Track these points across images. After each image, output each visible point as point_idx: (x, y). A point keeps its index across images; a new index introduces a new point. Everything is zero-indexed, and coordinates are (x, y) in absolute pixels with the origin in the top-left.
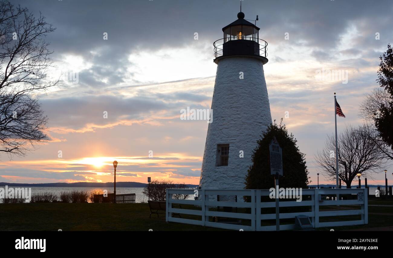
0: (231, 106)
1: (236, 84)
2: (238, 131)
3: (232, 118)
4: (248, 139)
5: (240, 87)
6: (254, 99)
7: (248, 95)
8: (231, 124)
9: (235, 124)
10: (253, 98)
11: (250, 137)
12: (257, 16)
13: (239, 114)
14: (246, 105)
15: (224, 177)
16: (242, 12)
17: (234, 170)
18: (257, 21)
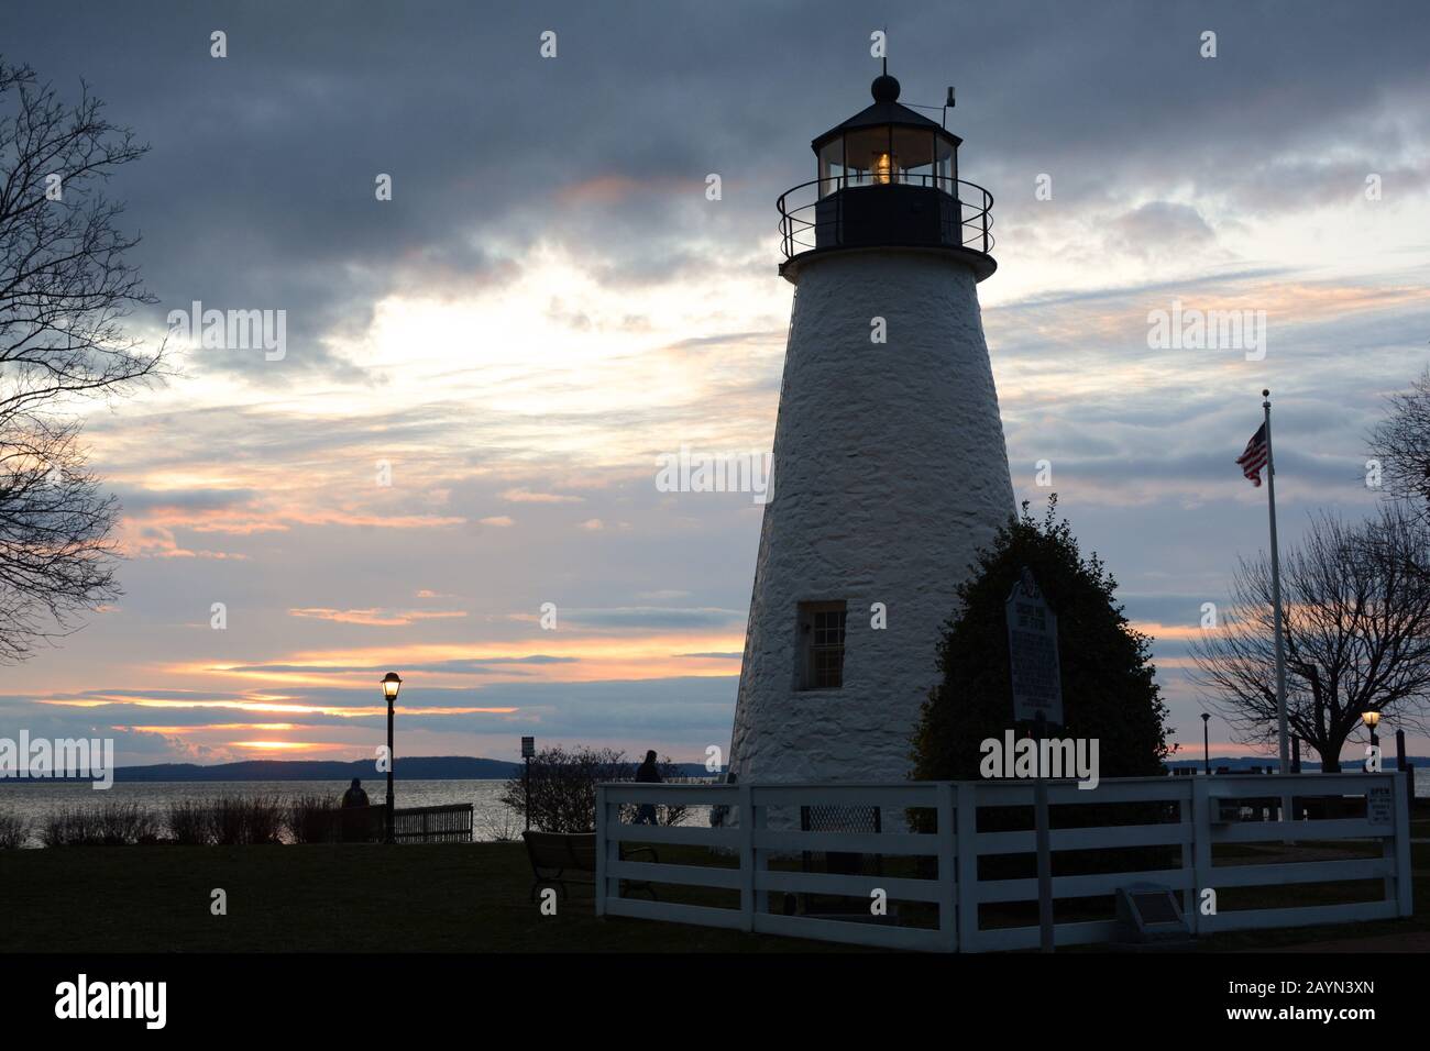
0: (849, 449)
1: (872, 361)
2: (879, 546)
3: (855, 497)
4: (923, 579)
5: (888, 372)
6: (942, 420)
7: (918, 405)
8: (850, 519)
9: (866, 520)
10: (940, 414)
11: (929, 570)
12: (951, 90)
13: (882, 481)
14: (912, 442)
15: (825, 735)
16: (888, 73)
17: (866, 704)
18: (951, 108)
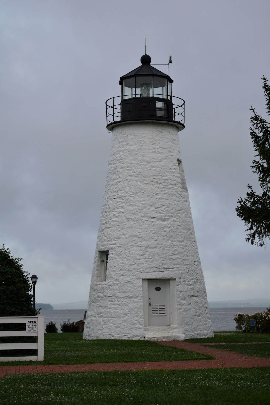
0: (115, 196)
1: (123, 164)
2: (119, 231)
3: (114, 213)
4: (132, 242)
5: (127, 167)
6: (145, 184)
7: (136, 179)
8: (113, 221)
9: (116, 221)
10: (145, 182)
11: (135, 239)
12: (170, 57)
13: (122, 207)
14: (133, 193)
15: (100, 298)
16: (147, 54)
17: (111, 287)
